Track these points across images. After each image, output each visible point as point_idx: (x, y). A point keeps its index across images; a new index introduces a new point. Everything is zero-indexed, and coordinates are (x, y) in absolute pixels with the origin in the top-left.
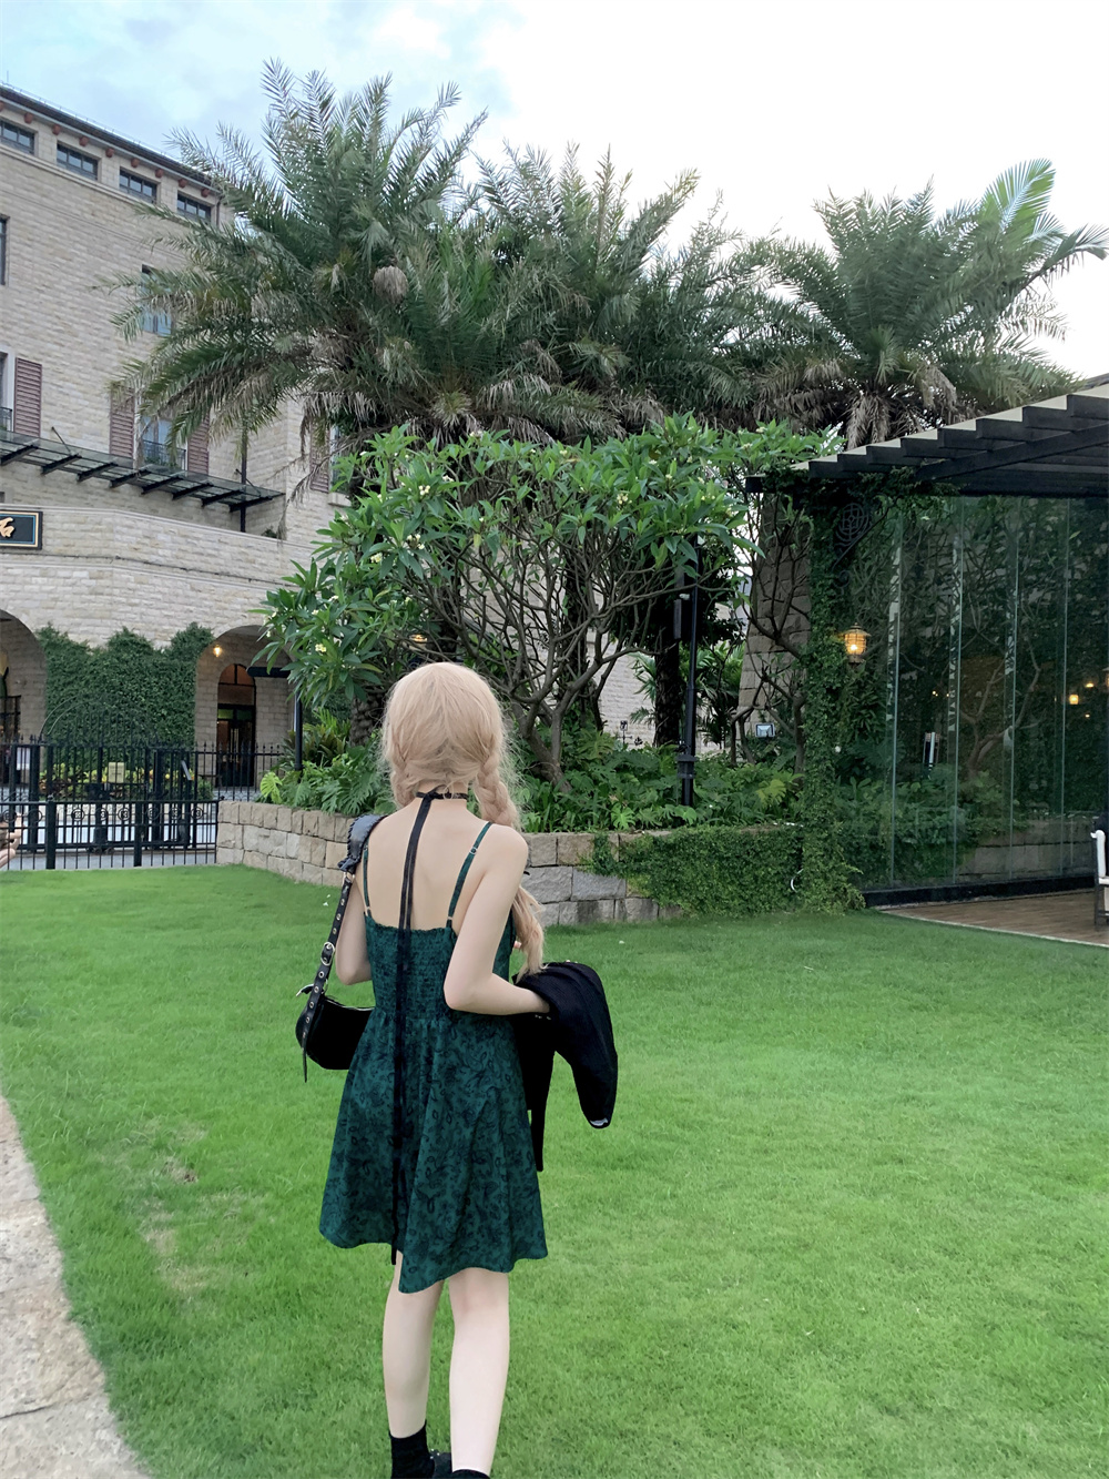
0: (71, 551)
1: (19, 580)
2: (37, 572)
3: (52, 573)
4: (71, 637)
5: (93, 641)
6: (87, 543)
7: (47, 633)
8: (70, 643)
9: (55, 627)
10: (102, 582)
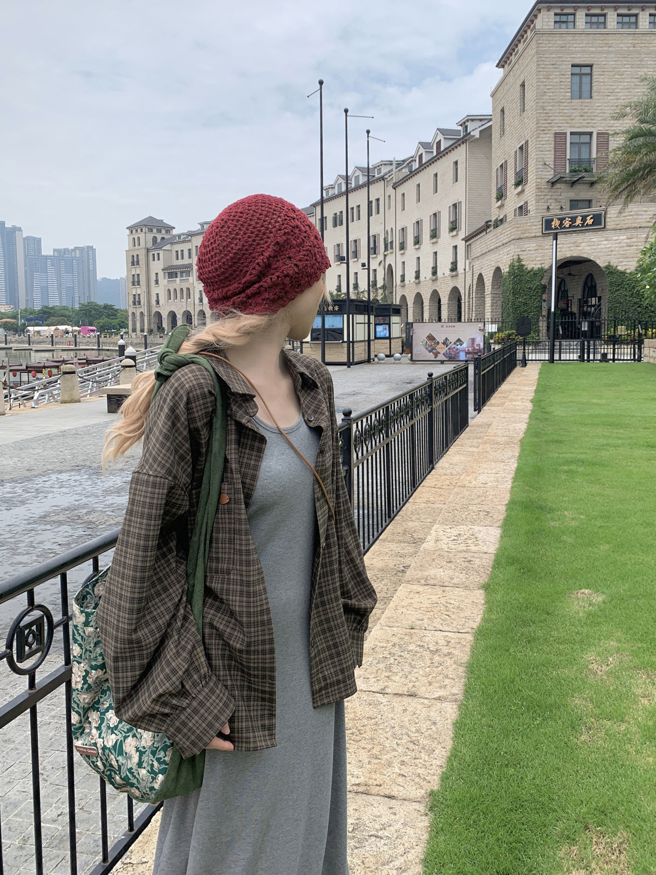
0: (618, 227)
1: (596, 244)
2: (603, 239)
3: (610, 238)
4: (619, 268)
5: (629, 269)
6: (626, 222)
7: (608, 267)
8: (618, 271)
9: (612, 264)
10: (633, 240)
